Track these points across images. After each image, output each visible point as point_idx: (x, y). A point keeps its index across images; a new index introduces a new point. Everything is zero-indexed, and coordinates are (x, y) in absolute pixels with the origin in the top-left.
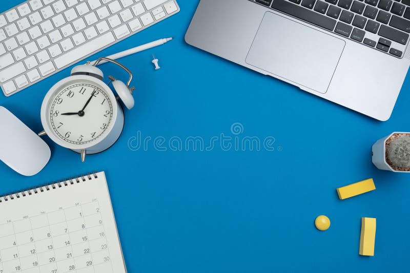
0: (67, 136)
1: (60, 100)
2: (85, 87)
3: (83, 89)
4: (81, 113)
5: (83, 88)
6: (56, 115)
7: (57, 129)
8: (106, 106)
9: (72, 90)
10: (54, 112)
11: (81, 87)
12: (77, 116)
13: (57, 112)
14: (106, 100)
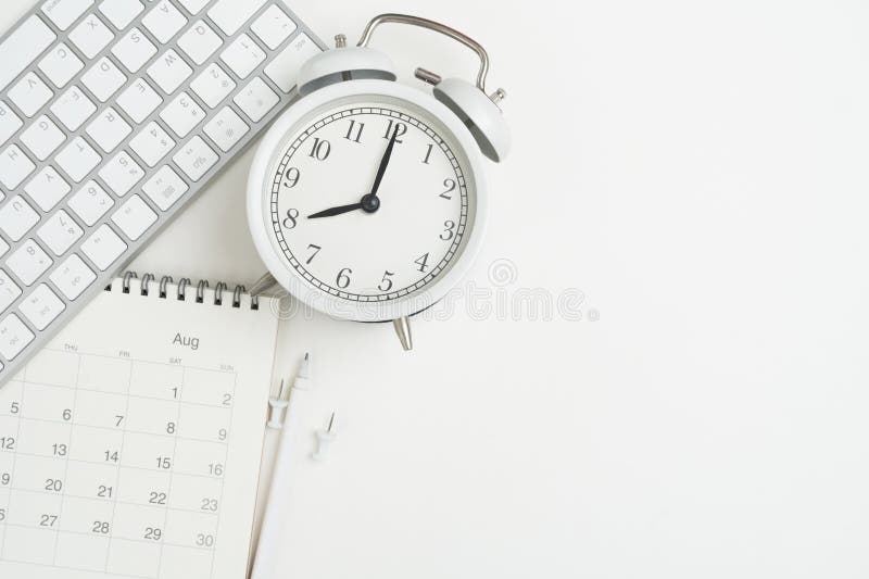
0: (343, 281)
1: (293, 175)
2: (358, 119)
3: (356, 128)
4: (369, 204)
5: (353, 122)
6: (289, 223)
7: (306, 266)
8: (441, 167)
9: (321, 135)
10: (283, 216)
11: (346, 123)
12: (358, 213)
13: (293, 214)
14: (435, 146)
